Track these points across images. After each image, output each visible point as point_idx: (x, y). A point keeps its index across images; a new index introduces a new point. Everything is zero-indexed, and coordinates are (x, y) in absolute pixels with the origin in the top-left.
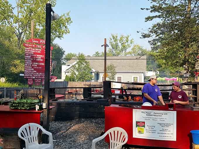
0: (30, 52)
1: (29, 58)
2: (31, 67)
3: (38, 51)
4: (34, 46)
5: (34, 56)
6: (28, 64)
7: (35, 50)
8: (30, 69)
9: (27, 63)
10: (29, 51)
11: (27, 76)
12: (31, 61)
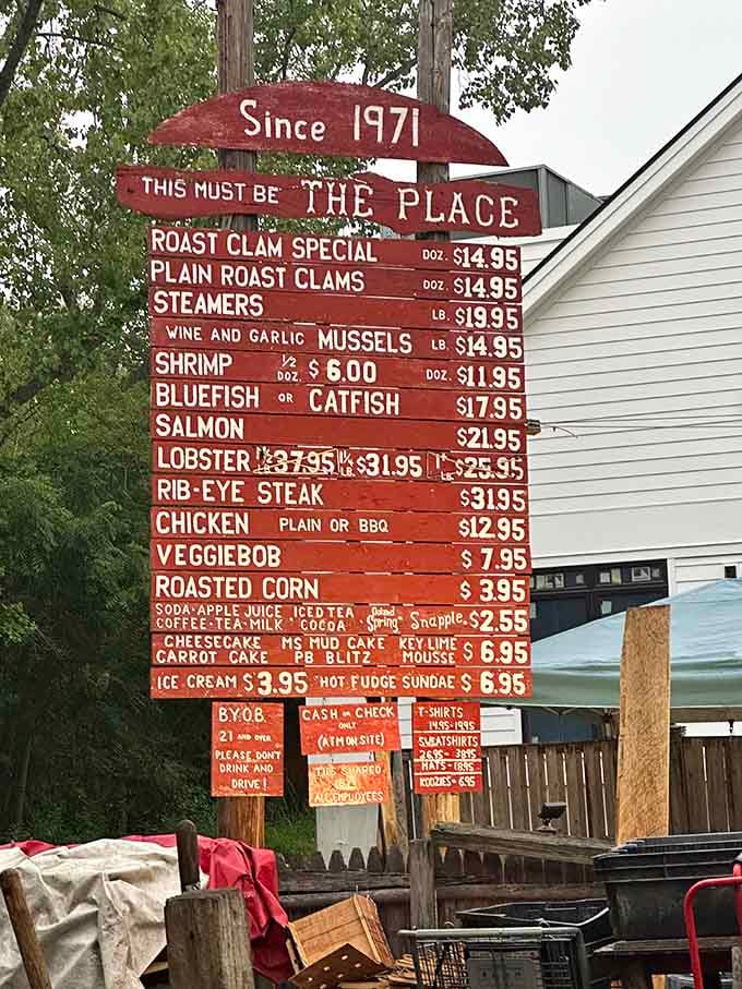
0: (214, 289)
1: (210, 379)
2: (243, 524)
3: (321, 268)
4: (265, 195)
5: (280, 350)
6: (194, 477)
7: (286, 259)
8: (224, 556)
9: (188, 459)
10: (204, 274)
11: (199, 668)
12: (236, 429)
